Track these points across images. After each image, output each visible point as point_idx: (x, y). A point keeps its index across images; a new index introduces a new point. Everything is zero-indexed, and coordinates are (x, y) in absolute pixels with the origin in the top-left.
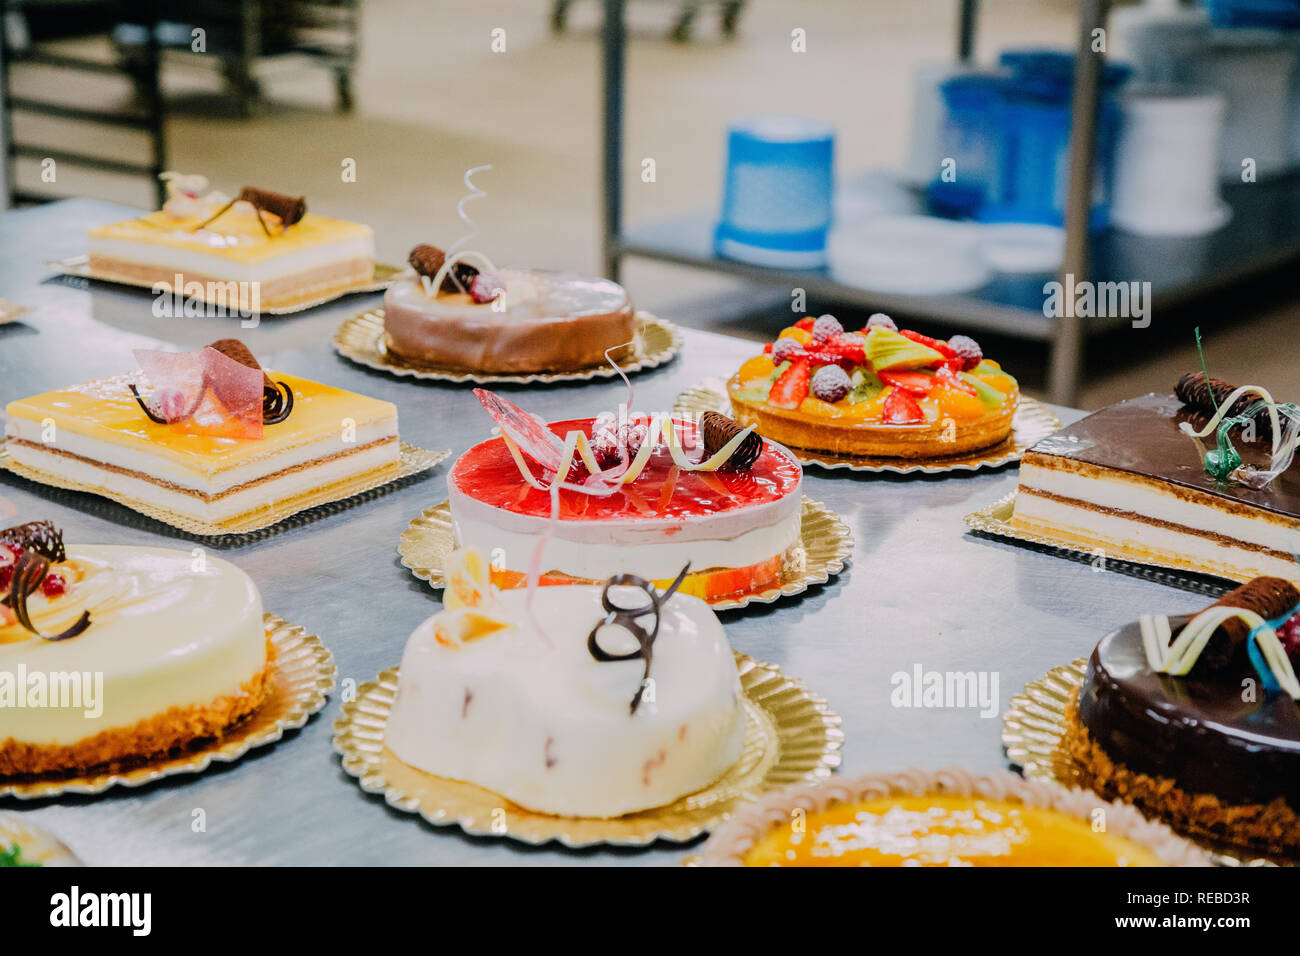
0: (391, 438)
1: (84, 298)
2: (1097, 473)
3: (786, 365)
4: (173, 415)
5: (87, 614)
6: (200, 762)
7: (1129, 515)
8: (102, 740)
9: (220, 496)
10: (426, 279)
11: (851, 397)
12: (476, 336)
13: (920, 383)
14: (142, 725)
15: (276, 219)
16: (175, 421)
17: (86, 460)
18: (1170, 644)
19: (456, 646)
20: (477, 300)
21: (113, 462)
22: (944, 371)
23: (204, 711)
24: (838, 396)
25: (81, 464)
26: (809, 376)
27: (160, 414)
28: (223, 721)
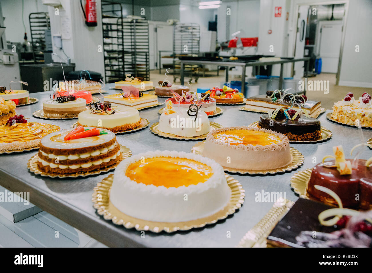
0: (157, 101)
1: (114, 91)
2: (257, 101)
3: (212, 92)
4: (126, 96)
5: (114, 111)
6: (131, 131)
7: (262, 107)
8: (116, 128)
9: (133, 106)
10: (161, 85)
11: (221, 95)
12: (168, 91)
13: (231, 94)
14: (122, 126)
15: (140, 81)
16: (126, 97)
17: (115, 103)
18: (272, 114)
19: (168, 114)
20: (168, 87)
21: (118, 103)
22: (234, 92)
23: (131, 125)
24: (219, 95)
25: (114, 104)
26: (215, 93)
27: (125, 96)
28: (134, 126)
